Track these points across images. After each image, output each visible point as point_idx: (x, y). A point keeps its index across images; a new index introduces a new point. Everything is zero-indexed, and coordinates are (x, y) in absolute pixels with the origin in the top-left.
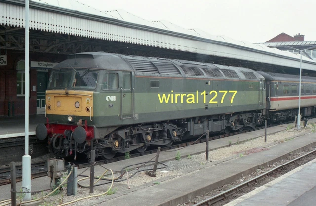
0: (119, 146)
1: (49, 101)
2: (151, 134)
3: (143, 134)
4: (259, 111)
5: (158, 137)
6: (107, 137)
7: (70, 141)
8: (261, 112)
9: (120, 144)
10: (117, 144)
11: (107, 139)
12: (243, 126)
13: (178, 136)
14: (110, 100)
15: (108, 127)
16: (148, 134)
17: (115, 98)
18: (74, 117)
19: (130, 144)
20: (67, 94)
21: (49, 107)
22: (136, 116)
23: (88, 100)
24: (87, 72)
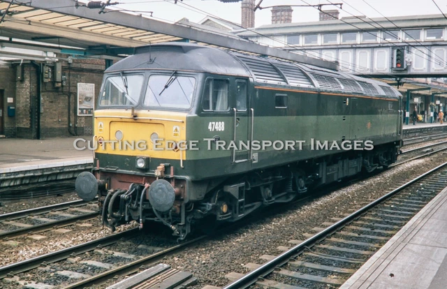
0: (227, 213)
1: (101, 130)
3: (261, 187)
6: (208, 197)
7: (140, 203)
9: (230, 208)
10: (225, 209)
13: (306, 186)
16: (267, 186)
17: (223, 126)
18: (147, 160)
20: (135, 118)
22: (255, 156)
23: (176, 130)
24: (174, 77)
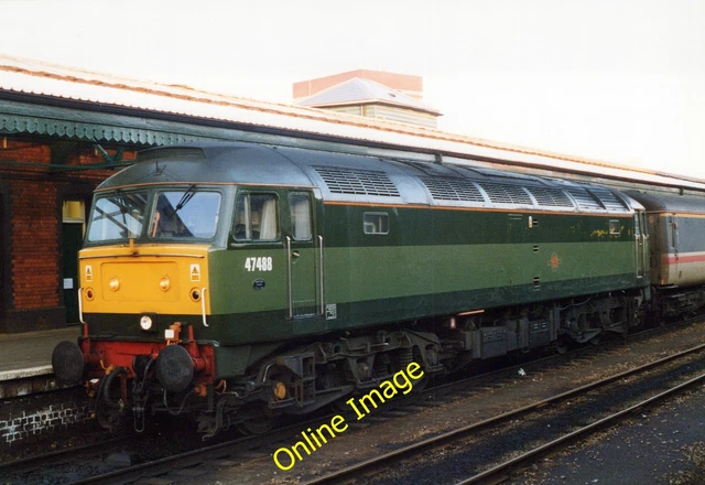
0: (286, 397)
1: (89, 277)
2: (371, 360)
3: (350, 361)
4: (634, 292)
5: (389, 366)
6: (252, 371)
8: (639, 294)
9: (290, 391)
10: (281, 391)
11: (254, 379)
12: (599, 330)
13: (442, 361)
14: (257, 269)
15: (255, 345)
16: (362, 360)
17: (270, 264)
18: (156, 318)
19: (317, 389)
20: (135, 255)
21: (90, 295)
22: (330, 309)
23: (195, 270)
24: (191, 193)
